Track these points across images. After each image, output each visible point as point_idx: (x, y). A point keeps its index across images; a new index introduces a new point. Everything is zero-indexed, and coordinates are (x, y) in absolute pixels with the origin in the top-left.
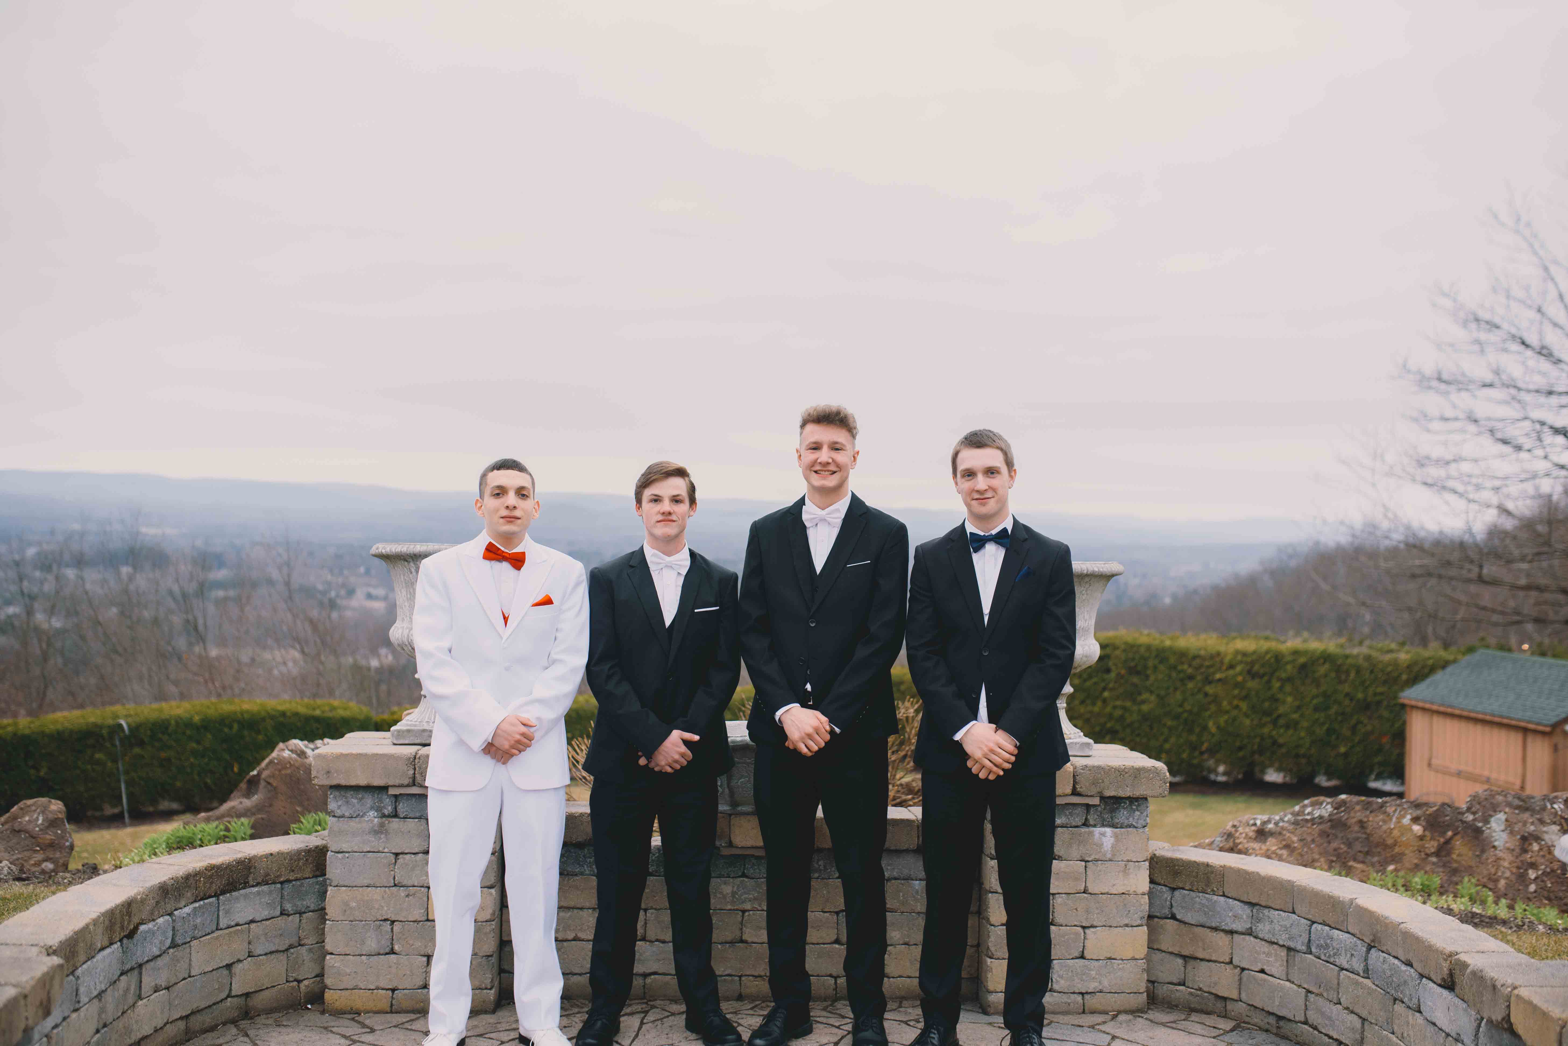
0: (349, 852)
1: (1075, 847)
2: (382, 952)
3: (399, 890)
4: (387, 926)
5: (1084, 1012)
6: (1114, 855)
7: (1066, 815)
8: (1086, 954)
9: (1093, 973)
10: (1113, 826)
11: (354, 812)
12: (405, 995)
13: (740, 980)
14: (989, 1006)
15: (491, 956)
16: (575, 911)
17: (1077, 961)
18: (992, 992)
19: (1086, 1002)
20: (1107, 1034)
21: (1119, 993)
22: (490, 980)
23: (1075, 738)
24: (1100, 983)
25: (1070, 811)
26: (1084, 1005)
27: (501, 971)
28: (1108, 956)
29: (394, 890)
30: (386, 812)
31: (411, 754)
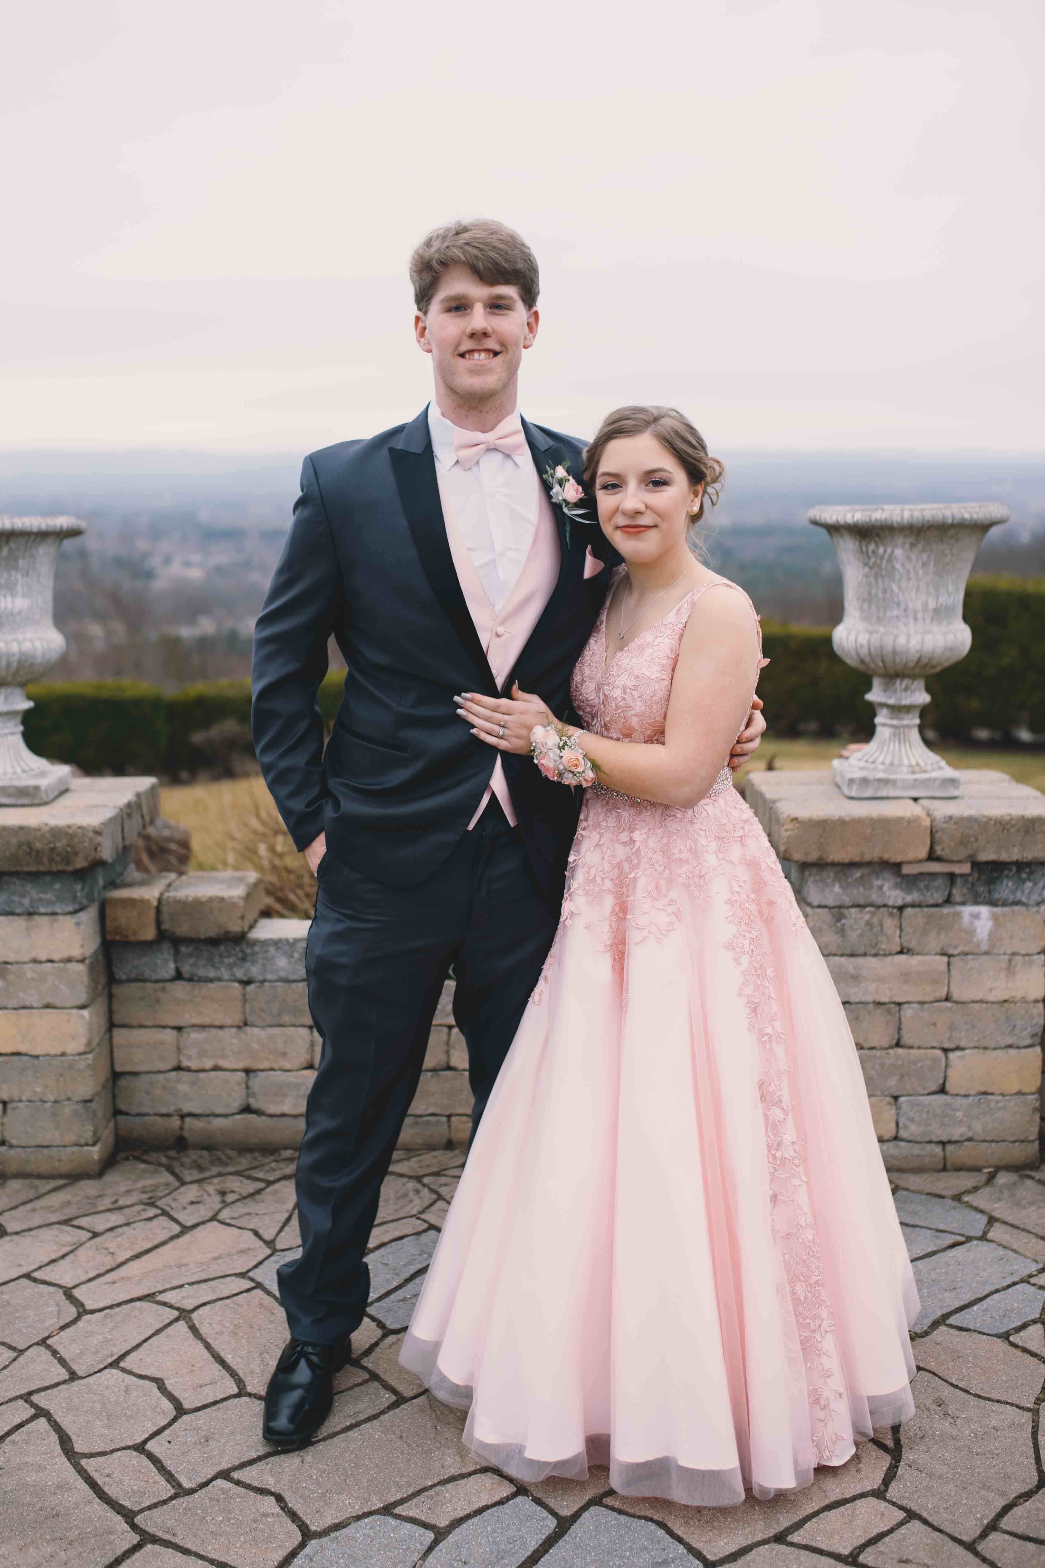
1: (933, 934)
5: (944, 1169)
6: (992, 946)
7: (919, 890)
8: (948, 1087)
9: (959, 1114)
10: (993, 903)
13: (449, 1121)
15: (91, 1101)
16: (214, 1031)
17: (935, 1097)
19: (948, 1154)
20: (982, 1212)
21: (997, 1142)
22: (91, 1134)
23: (934, 770)
24: (969, 1127)
25: (926, 883)
26: (945, 1157)
27: (117, 1112)
28: (983, 1089)
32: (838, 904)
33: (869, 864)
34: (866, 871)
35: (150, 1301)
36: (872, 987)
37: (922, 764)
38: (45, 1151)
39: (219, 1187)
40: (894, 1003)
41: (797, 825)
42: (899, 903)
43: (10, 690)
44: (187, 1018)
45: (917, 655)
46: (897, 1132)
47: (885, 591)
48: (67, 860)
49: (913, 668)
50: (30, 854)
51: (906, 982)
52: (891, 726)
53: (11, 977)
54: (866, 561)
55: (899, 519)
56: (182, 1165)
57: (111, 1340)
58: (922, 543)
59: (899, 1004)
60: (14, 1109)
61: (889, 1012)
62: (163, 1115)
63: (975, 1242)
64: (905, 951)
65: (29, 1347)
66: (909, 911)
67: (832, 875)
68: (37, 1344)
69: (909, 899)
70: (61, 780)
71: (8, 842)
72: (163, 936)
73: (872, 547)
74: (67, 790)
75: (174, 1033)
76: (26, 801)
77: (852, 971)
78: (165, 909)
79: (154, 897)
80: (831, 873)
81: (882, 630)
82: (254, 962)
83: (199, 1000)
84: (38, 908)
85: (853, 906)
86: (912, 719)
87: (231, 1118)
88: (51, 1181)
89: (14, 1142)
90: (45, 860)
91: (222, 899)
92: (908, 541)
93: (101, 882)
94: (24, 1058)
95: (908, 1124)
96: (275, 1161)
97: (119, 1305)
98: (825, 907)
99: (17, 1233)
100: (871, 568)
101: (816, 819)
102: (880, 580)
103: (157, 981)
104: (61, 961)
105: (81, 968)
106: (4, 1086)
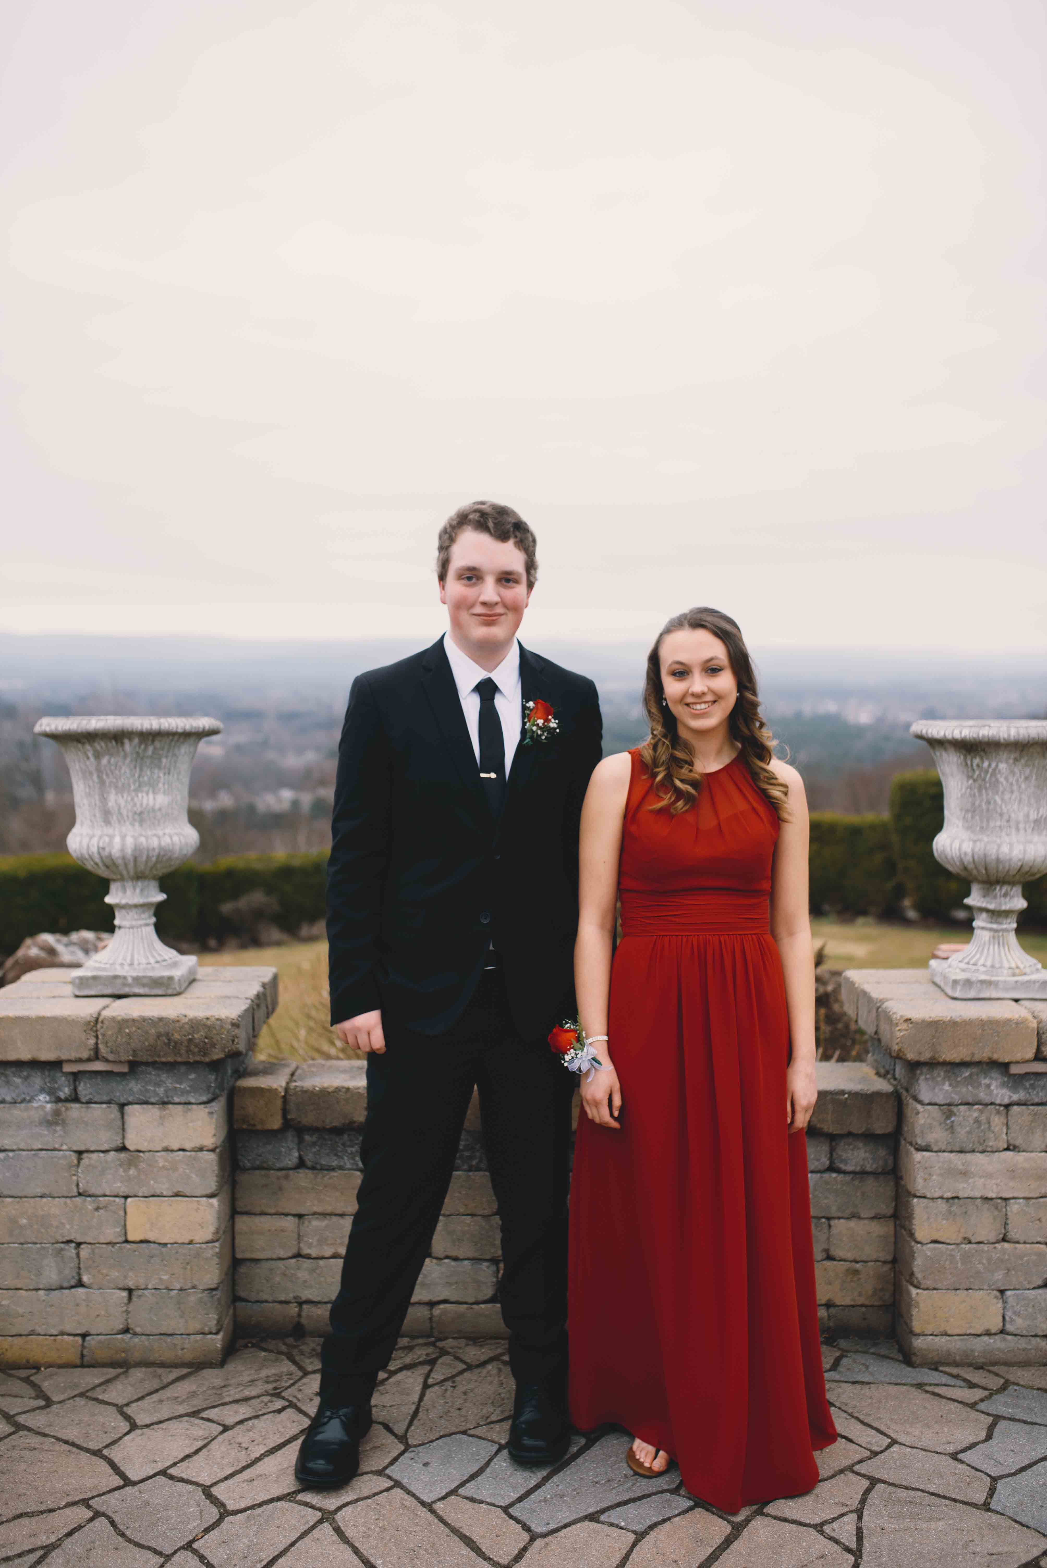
0: (13, 1151)
1: (1038, 1132)
2: (66, 1284)
3: (85, 1201)
4: (71, 1250)
7: (1025, 1089)
11: (18, 1096)
12: (100, 1342)
14: (915, 1354)
15: (215, 1289)
16: (334, 1219)
17: (1040, 1291)
18: (919, 1335)
22: (215, 1322)
23: (1032, 973)
25: (1032, 1082)
27: (236, 1299)
29: (79, 1200)
30: (62, 1095)
31: (91, 1015)
32: (948, 1102)
33: (979, 1063)
34: (975, 1070)
35: (290, 1501)
36: (980, 1182)
37: (1022, 966)
38: (169, 1339)
40: (1001, 1198)
41: (910, 1025)
42: (1006, 1101)
43: (146, 883)
44: (310, 1205)
45: (1020, 864)
46: (1004, 1325)
47: (989, 803)
48: (204, 1051)
49: (1014, 876)
50: (168, 1044)
51: (1013, 1178)
52: (990, 930)
53: (142, 1165)
54: (970, 774)
55: (1006, 736)
56: (302, 1353)
57: (257, 1544)
58: (1026, 758)
59: (1006, 1199)
60: (140, 1296)
61: (996, 1207)
62: (281, 1302)
64: (1011, 1147)
65: (175, 1552)
66: (1015, 1109)
67: (942, 1074)
68: (183, 1548)
69: (1015, 1097)
70: (192, 971)
71: (147, 1033)
72: (287, 1124)
73: (977, 761)
74: (194, 980)
75: (296, 1220)
77: (961, 1167)
78: (293, 1099)
79: (281, 1087)
80: (940, 1073)
81: (986, 839)
83: (321, 1188)
84: (172, 1097)
85: (961, 1104)
86: (1010, 923)
88: (174, 1370)
89: (138, 1330)
90: (183, 1051)
91: (348, 1089)
92: (1012, 756)
93: (230, 1071)
94: (152, 1245)
95: (1013, 1317)
97: (260, 1505)
98: (936, 1104)
99: (147, 1426)
100: (975, 781)
101: (929, 1020)
102: (984, 792)
103: (280, 1169)
104: (193, 1150)
105: (212, 1157)
106: (131, 1274)
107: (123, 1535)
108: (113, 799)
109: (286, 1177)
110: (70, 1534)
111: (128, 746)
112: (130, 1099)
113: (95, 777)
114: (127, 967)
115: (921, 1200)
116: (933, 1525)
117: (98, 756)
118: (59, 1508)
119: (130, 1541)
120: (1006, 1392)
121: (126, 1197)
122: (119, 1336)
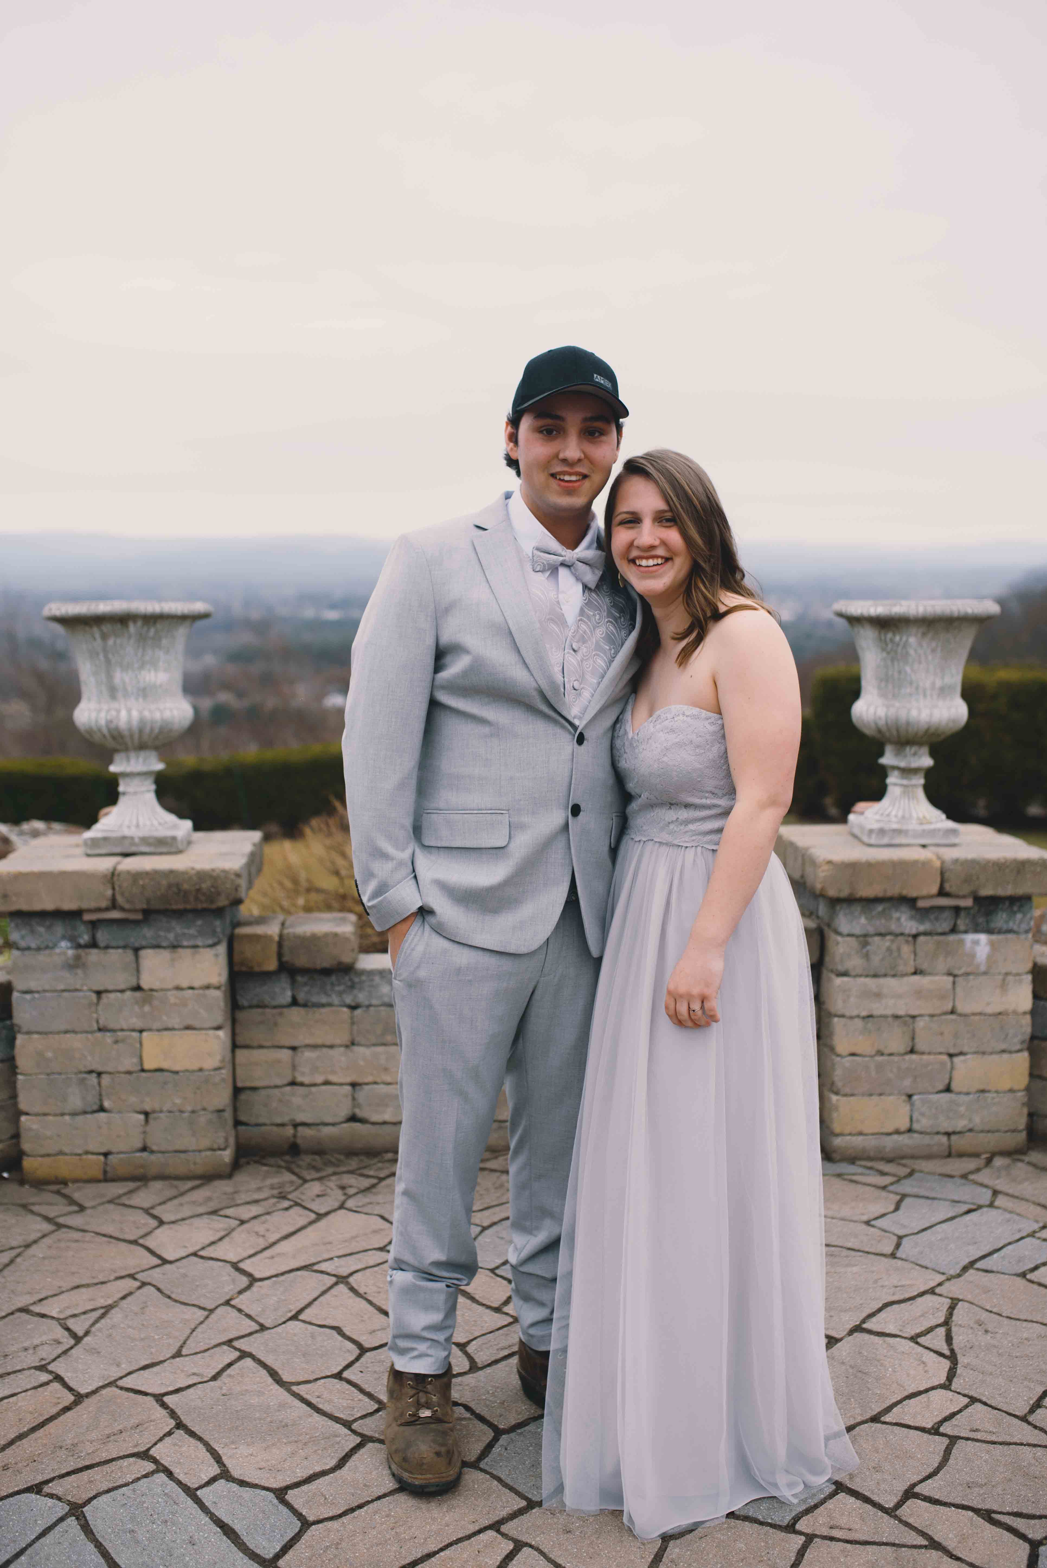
0: (38, 992)
1: (942, 958)
2: (89, 1109)
3: (104, 1035)
4: (93, 1079)
5: (949, 1155)
6: (990, 967)
7: (931, 921)
8: (954, 1086)
9: (962, 1109)
10: (989, 931)
11: (42, 943)
12: (121, 1159)
14: (834, 1151)
15: (222, 1111)
16: (325, 1050)
17: (942, 1095)
18: (839, 1135)
19: (953, 1143)
20: (986, 1186)
21: (993, 1132)
22: (222, 1140)
23: (937, 822)
24: (970, 1120)
25: (936, 915)
26: (950, 1146)
27: (237, 1123)
28: (982, 1087)
29: (99, 1035)
30: (82, 942)
31: (108, 870)
32: (864, 933)
33: (891, 899)
34: (887, 905)
35: (308, 1271)
36: (891, 1002)
37: (928, 817)
38: (182, 1155)
39: (338, 1183)
40: (909, 1016)
41: (831, 867)
42: (914, 931)
43: (147, 753)
44: (301, 1039)
45: (926, 727)
46: (911, 1125)
47: (900, 672)
48: (211, 899)
49: (922, 737)
50: (178, 894)
51: (919, 998)
52: (902, 785)
53: (156, 1003)
54: (884, 647)
55: (914, 613)
56: (299, 1166)
57: (285, 1300)
58: (932, 633)
59: (914, 1017)
60: (155, 1119)
61: (905, 1024)
62: (278, 1125)
63: (985, 1209)
64: (918, 972)
65: (217, 1307)
66: (921, 939)
67: (859, 909)
68: (223, 1304)
69: (922, 928)
70: (186, 833)
71: (159, 884)
72: (283, 967)
73: (890, 635)
74: (189, 843)
75: (291, 1051)
76: (164, 850)
77: (875, 990)
78: (286, 944)
79: (275, 933)
80: (857, 908)
81: (897, 704)
82: (361, 989)
83: (312, 1023)
84: (182, 942)
85: (876, 935)
86: (919, 779)
87: (338, 1126)
88: (188, 1181)
89: (155, 1148)
90: (192, 899)
91: (336, 935)
92: (920, 631)
93: (229, 919)
94: (165, 1074)
95: (919, 1118)
96: (379, 1162)
97: (283, 1274)
98: (853, 935)
99: (173, 1222)
100: (888, 653)
101: (847, 862)
102: (896, 663)
103: (275, 1007)
104: (201, 988)
105: (218, 994)
106: (148, 1099)
107: (169, 1297)
108: (119, 676)
109: (281, 1014)
110: (124, 1298)
111: (132, 628)
112: (144, 943)
113: (101, 657)
114: (133, 829)
115: (841, 1019)
116: (849, 1269)
117: (104, 637)
118: (110, 1281)
119: (176, 1301)
120: (912, 1178)
121: (141, 1031)
122: (138, 1154)
